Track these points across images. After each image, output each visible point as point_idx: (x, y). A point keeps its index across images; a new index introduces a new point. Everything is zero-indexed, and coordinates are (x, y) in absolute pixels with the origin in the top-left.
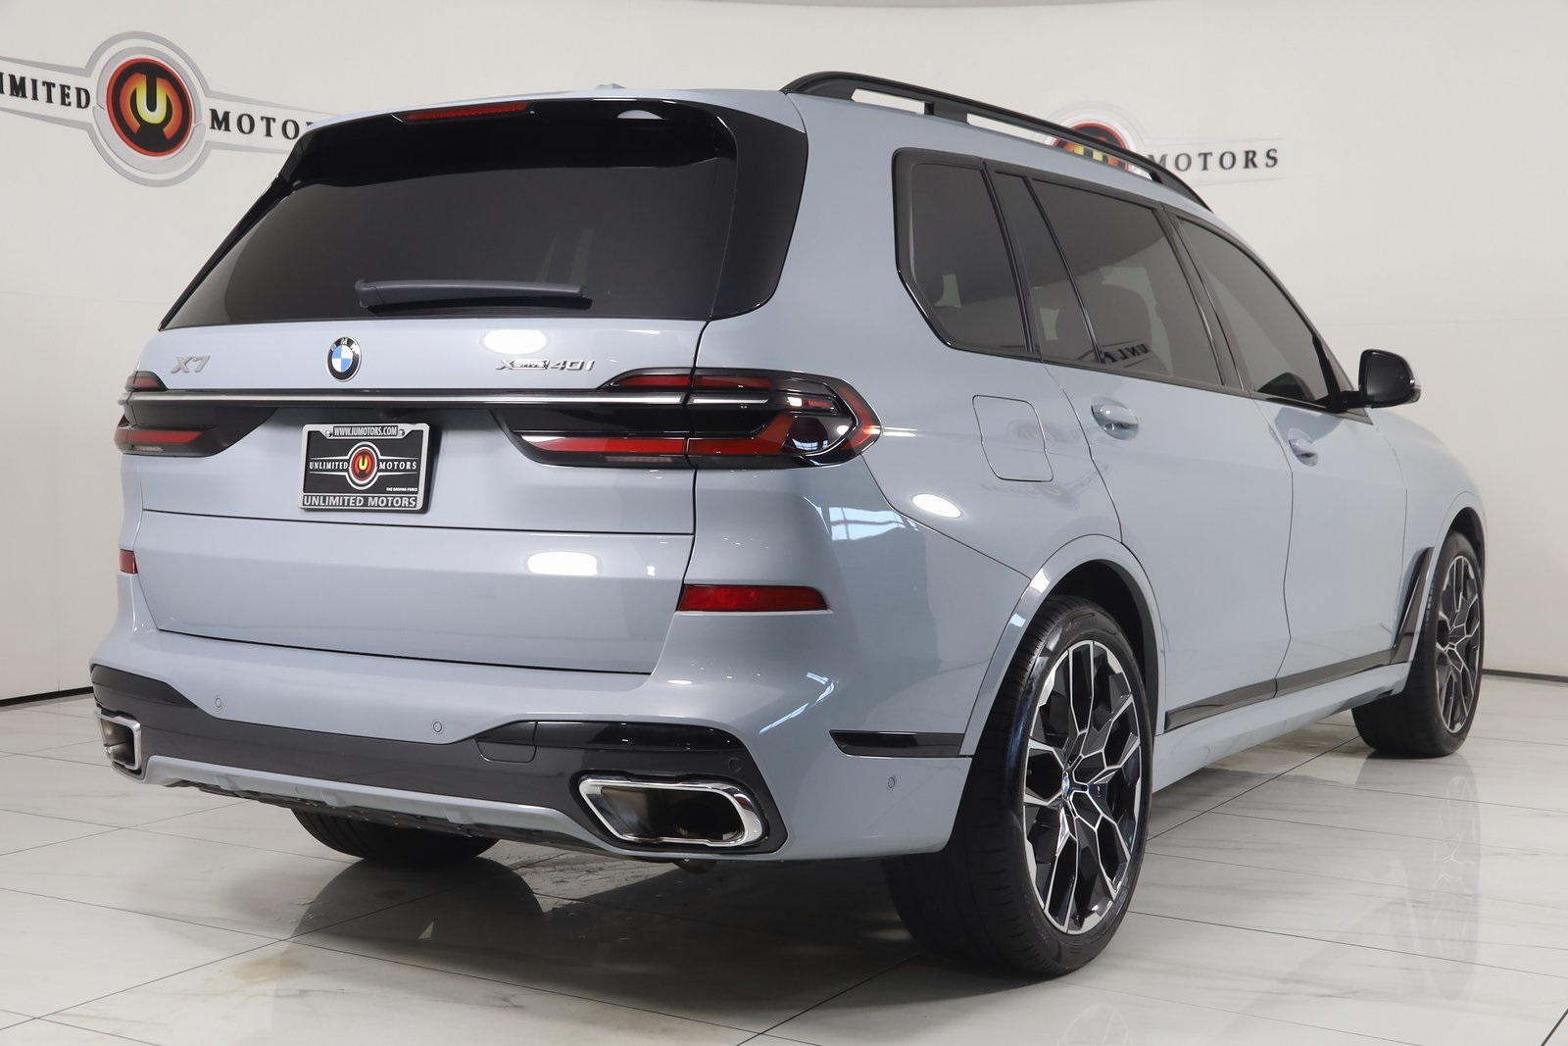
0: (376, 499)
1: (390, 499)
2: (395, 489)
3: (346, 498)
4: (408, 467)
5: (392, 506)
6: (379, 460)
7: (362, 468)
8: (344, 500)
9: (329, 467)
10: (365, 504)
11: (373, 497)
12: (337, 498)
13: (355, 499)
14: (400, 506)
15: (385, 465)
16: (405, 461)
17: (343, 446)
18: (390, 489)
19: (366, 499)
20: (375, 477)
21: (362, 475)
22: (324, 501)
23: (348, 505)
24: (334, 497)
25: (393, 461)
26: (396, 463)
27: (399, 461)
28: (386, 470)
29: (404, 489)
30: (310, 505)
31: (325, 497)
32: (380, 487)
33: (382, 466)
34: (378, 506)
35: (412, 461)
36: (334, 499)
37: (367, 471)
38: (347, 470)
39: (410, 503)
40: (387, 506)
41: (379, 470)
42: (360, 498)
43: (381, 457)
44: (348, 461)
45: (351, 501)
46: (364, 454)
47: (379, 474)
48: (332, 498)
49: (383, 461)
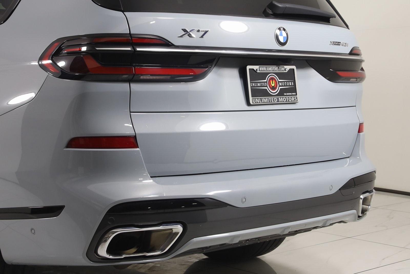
0: (282, 98)
1: (287, 98)
2: (288, 94)
3: (270, 99)
4: (290, 84)
5: (289, 101)
6: (279, 82)
7: (273, 85)
8: (269, 100)
9: (259, 85)
10: (278, 101)
11: (281, 98)
12: (266, 99)
13: (274, 99)
14: (292, 101)
15: (281, 84)
16: (289, 82)
17: (263, 76)
18: (285, 94)
19: (278, 99)
20: (278, 89)
21: (273, 88)
22: (261, 101)
23: (271, 102)
24: (265, 98)
25: (284, 82)
26: (286, 83)
27: (287, 82)
28: (282, 86)
29: (290, 94)
30: (256, 103)
31: (261, 99)
32: (281, 93)
33: (280, 84)
34: (283, 101)
35: (291, 82)
36: (265, 100)
37: (275, 87)
38: (267, 86)
39: (295, 100)
40: (286, 101)
41: (280, 86)
42: (275, 98)
43: (279, 80)
44: (266, 82)
45: (272, 100)
46: (272, 79)
47: (280, 88)
48: (264, 99)
49: (280, 82)
